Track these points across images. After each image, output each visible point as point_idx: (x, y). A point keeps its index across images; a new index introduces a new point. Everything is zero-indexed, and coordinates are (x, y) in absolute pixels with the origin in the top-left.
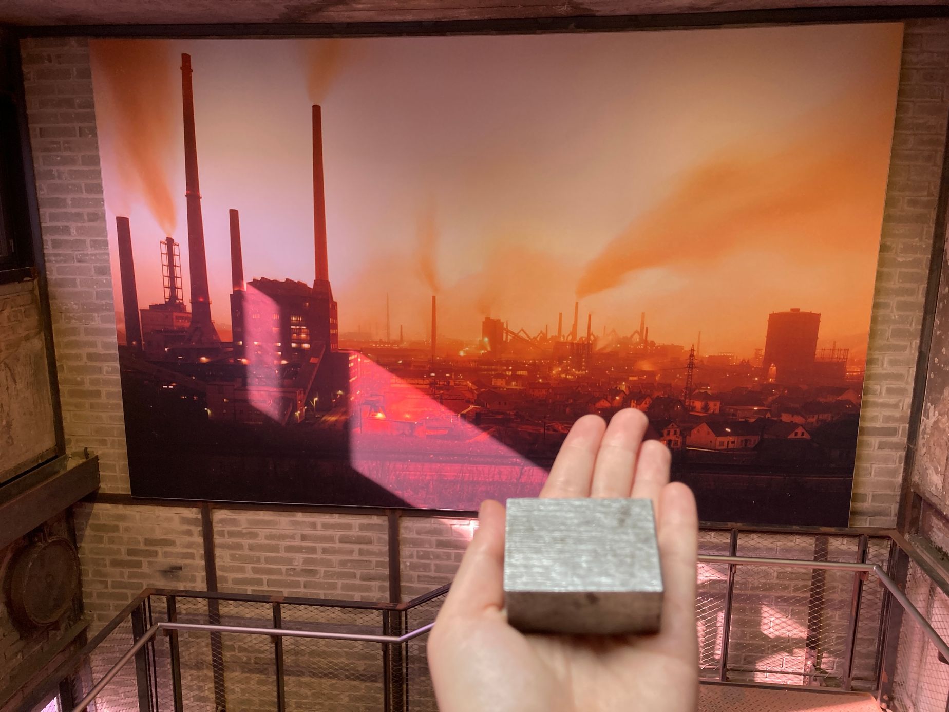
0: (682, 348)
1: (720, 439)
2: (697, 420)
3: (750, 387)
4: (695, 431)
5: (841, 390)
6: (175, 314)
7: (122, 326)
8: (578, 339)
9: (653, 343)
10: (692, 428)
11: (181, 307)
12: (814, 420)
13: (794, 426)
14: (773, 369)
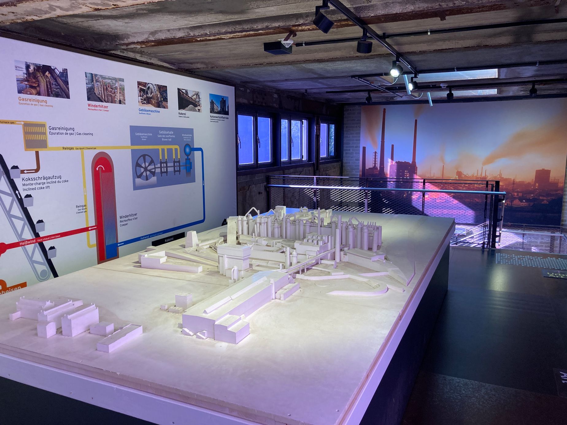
0: (511, 179)
1: (522, 203)
2: (515, 198)
3: (530, 189)
4: (514, 201)
5: (557, 191)
6: (375, 170)
7: (361, 173)
8: (482, 176)
9: (503, 178)
10: (513, 201)
11: (377, 168)
12: (550, 198)
13: (543, 200)
14: (537, 184)
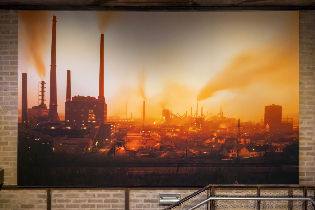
0: (235, 119)
1: (251, 153)
2: (242, 146)
3: (260, 133)
4: (242, 151)
5: (292, 133)
6: (42, 110)
7: (20, 115)
8: (198, 117)
9: (225, 118)
10: (240, 150)
11: (45, 107)
13: (276, 147)
14: (268, 126)
